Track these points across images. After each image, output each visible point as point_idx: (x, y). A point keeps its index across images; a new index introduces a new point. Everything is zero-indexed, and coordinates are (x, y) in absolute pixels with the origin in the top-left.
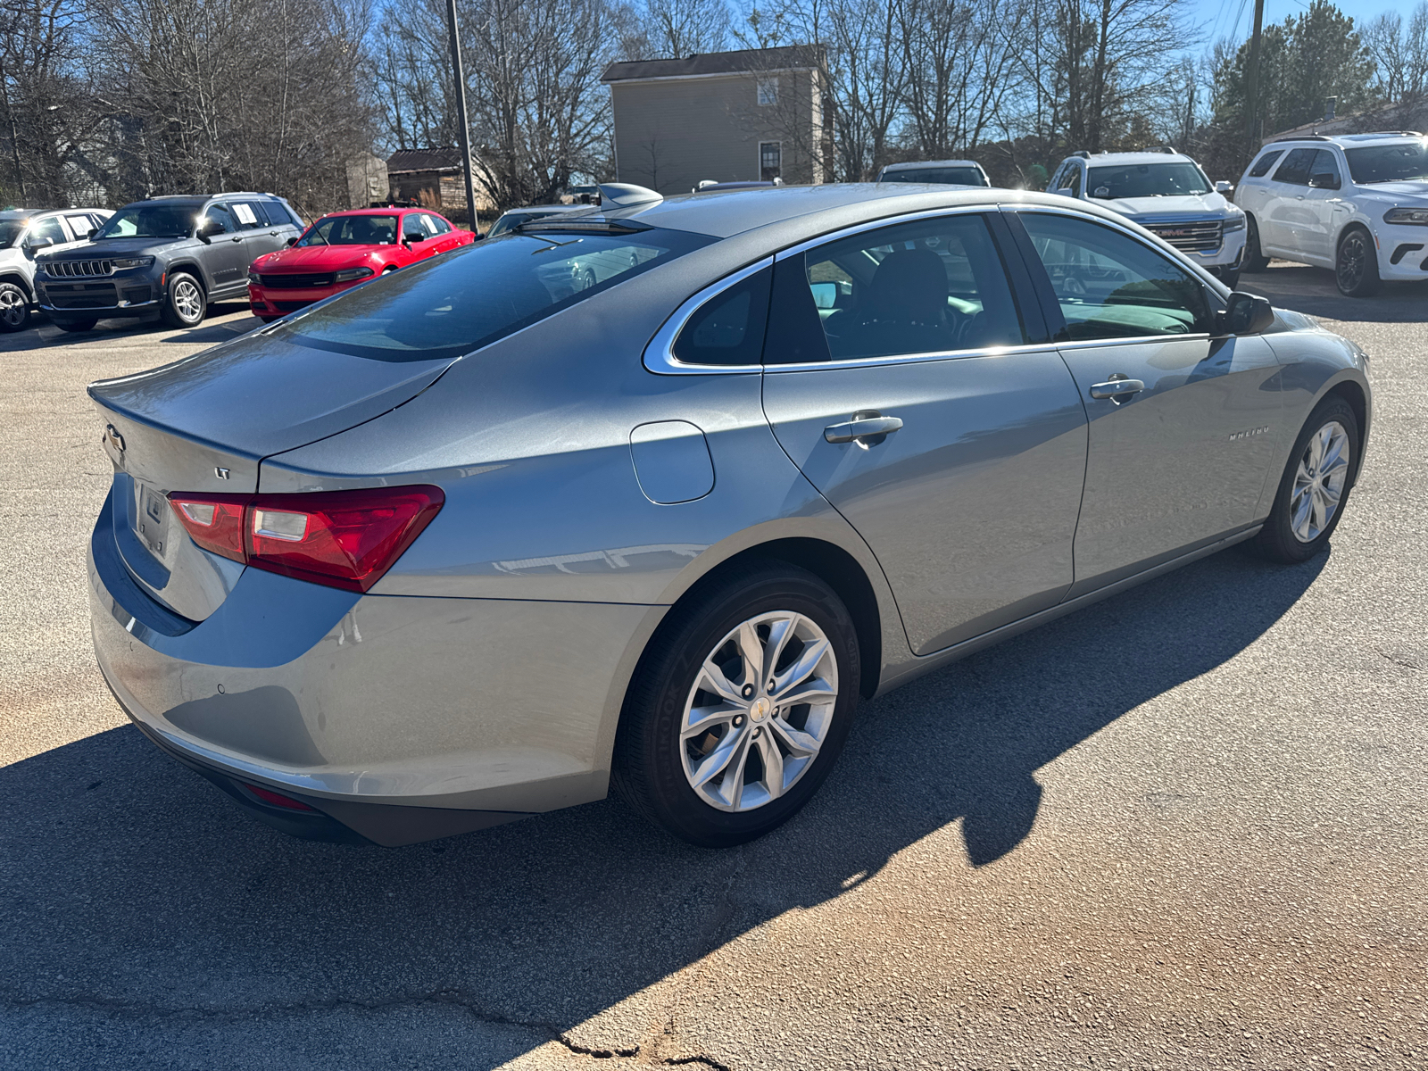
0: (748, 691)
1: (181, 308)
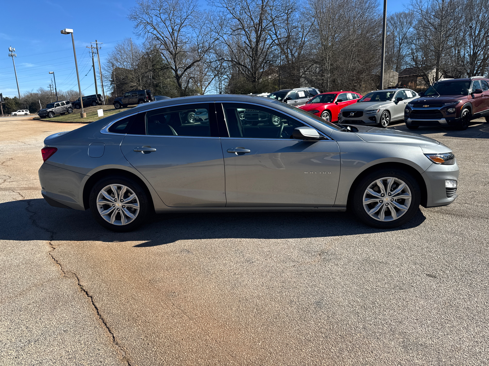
0: (122, 201)
1: (274, 121)
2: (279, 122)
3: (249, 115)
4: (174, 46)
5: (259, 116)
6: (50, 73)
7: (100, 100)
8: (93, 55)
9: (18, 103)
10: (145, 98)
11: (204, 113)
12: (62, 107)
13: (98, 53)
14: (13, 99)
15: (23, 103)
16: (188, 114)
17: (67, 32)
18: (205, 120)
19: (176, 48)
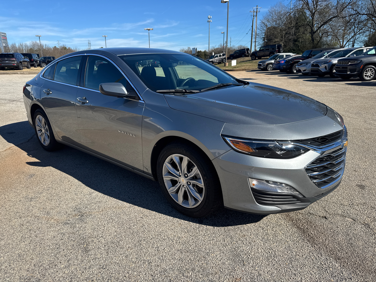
2: (372, 77)
3: (339, 68)
4: (314, 4)
5: (348, 69)
6: (222, 33)
7: (248, 53)
8: (254, 18)
9: (206, 55)
10: (275, 51)
11: (304, 64)
12: (219, 58)
13: (256, 16)
14: (204, 52)
15: (209, 54)
16: (293, 65)
17: (225, 1)
18: (303, 71)
19: (317, 7)
